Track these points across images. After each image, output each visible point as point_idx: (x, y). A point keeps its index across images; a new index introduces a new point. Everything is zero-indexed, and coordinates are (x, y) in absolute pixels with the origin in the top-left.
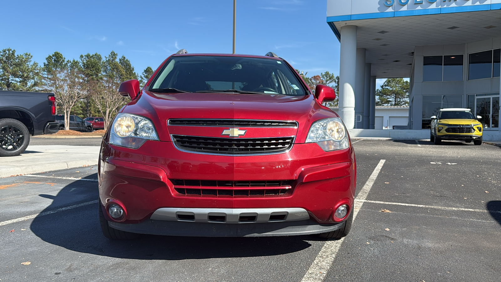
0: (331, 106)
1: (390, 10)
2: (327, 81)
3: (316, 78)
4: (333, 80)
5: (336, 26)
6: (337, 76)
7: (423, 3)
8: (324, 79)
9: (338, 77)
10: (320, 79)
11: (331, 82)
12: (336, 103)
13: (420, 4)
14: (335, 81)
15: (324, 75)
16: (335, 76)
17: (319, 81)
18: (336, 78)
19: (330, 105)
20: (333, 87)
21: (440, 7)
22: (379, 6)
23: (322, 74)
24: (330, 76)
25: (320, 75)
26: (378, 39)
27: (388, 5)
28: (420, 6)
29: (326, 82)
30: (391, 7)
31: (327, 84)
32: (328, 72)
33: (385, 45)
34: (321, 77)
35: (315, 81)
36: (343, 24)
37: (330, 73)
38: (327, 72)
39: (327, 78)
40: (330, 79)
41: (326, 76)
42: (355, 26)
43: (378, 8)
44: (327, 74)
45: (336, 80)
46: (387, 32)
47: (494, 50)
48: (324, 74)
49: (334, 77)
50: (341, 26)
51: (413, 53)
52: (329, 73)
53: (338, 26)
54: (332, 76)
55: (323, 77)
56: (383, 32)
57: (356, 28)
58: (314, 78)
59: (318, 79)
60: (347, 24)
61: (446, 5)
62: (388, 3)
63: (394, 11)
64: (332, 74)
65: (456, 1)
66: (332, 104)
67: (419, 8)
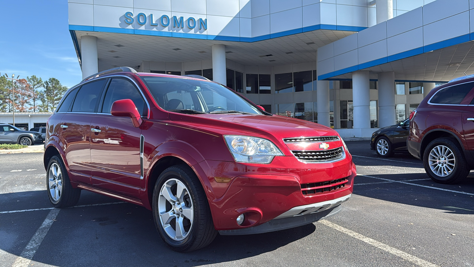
0: (41, 112)
1: (130, 27)
2: (34, 85)
3: (22, 81)
4: (41, 85)
5: (76, 34)
6: (45, 81)
7: (158, 26)
8: (30, 83)
9: (47, 82)
10: (26, 83)
11: (39, 86)
12: (46, 109)
13: (155, 26)
14: (44, 86)
15: (31, 79)
16: (44, 81)
17: (25, 85)
18: (45, 83)
19: (40, 110)
20: (42, 92)
21: (171, 31)
22: (120, 22)
23: (28, 77)
24: (37, 80)
25: (26, 79)
26: (112, 51)
27: (129, 23)
28: (155, 28)
29: (34, 87)
30: (131, 25)
31: (34, 89)
32: (35, 76)
33: (117, 57)
34: (27, 80)
35: (20, 85)
36: (85, 34)
37: (38, 77)
38: (33, 76)
39: (34, 82)
40: (38, 83)
41: (33, 80)
42: (96, 37)
43: (120, 24)
44: (34, 78)
45: (45, 84)
46: (123, 46)
47: (203, 70)
48: (30, 77)
49: (42, 82)
50: (81, 36)
51: (139, 66)
52: (36, 78)
53: (78, 35)
54: (40, 80)
55: (29, 81)
56: (119, 46)
57: (97, 39)
58: (19, 81)
59: (24, 83)
60: (88, 35)
61: (175, 31)
62: (128, 21)
63: (133, 29)
64: (40, 78)
65: (183, 29)
66: (42, 110)
67: (155, 29)
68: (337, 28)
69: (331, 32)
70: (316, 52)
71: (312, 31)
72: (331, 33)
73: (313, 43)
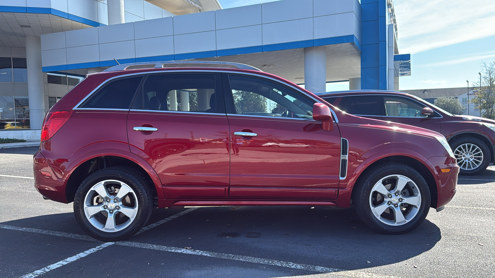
68: (69, 16)
69: (59, 19)
70: (25, 37)
71: (38, 14)
72: (57, 21)
73: (29, 27)
